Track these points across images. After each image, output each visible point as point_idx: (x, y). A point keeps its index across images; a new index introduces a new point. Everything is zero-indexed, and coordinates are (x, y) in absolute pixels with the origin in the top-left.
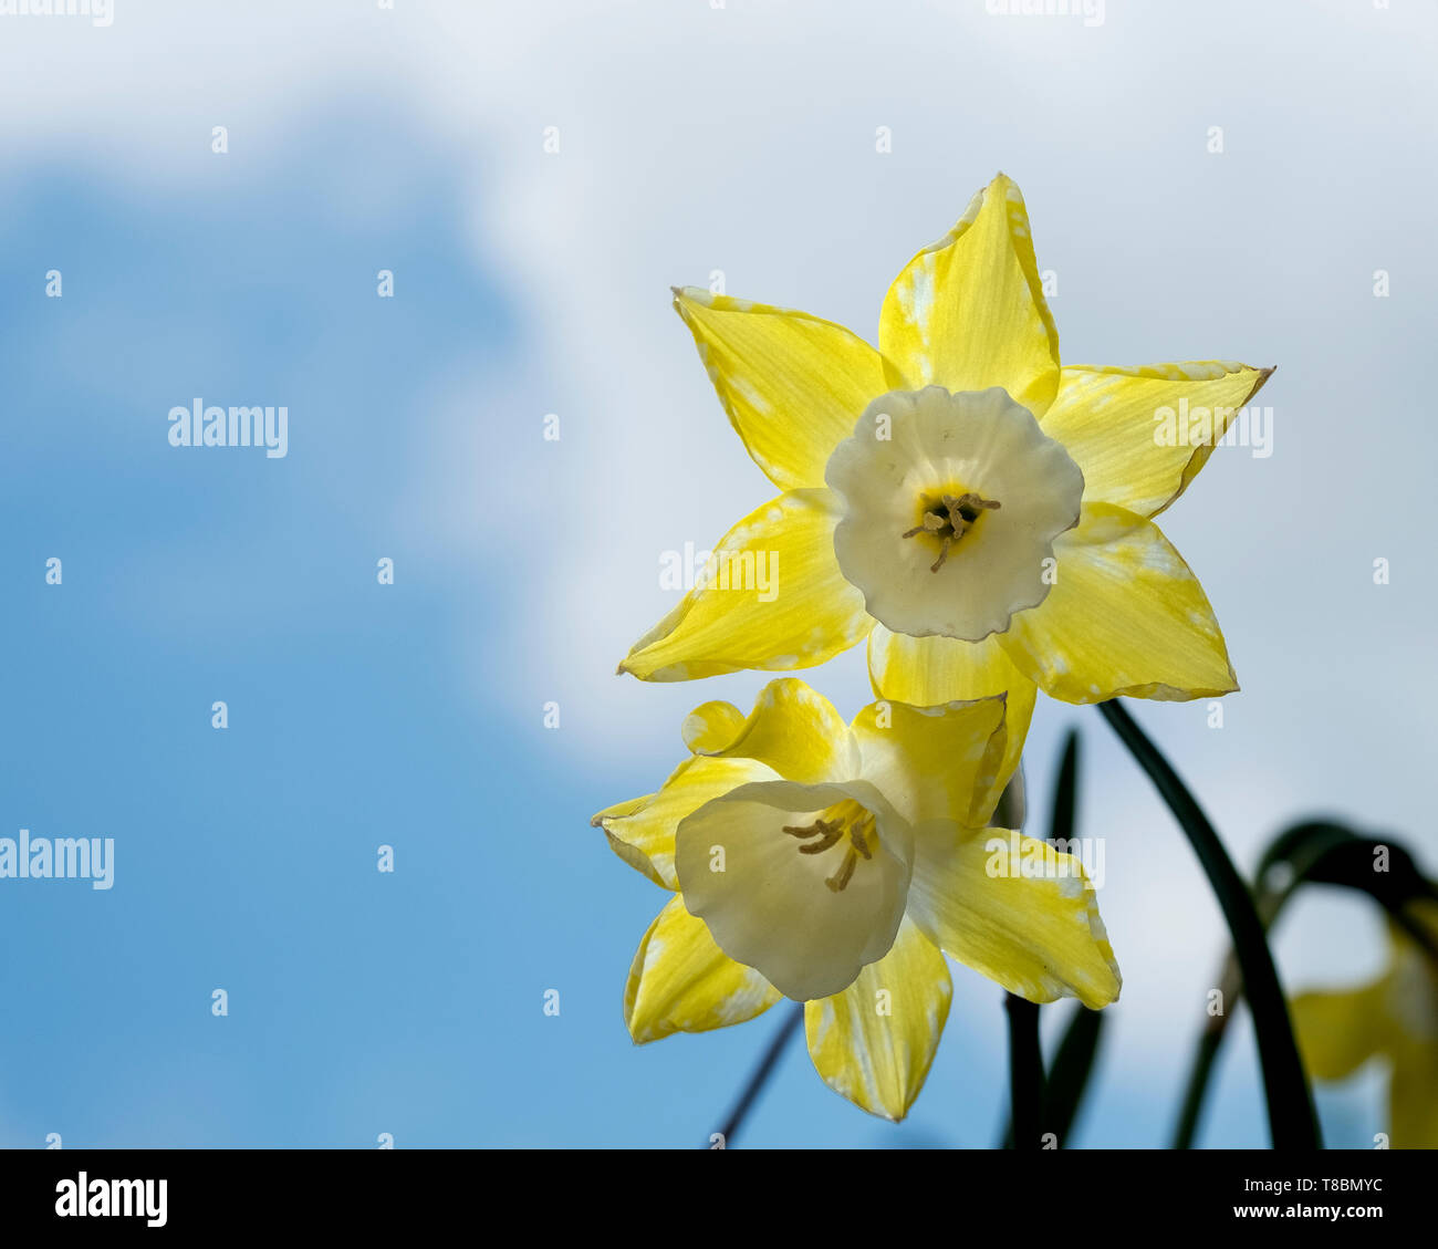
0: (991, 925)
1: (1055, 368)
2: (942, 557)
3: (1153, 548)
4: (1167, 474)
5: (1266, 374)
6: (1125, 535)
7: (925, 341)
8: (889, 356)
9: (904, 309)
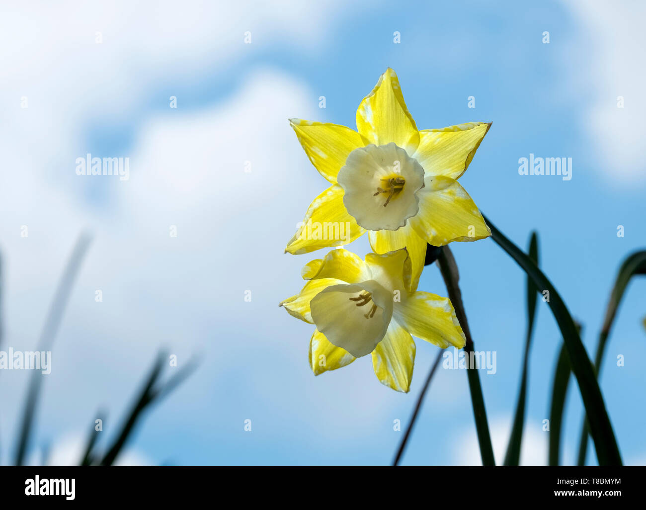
0: (423, 324)
1: (416, 132)
2: (388, 202)
3: (458, 190)
4: (461, 163)
5: (490, 125)
6: (449, 186)
7: (373, 128)
8: (362, 133)
9: (363, 117)
